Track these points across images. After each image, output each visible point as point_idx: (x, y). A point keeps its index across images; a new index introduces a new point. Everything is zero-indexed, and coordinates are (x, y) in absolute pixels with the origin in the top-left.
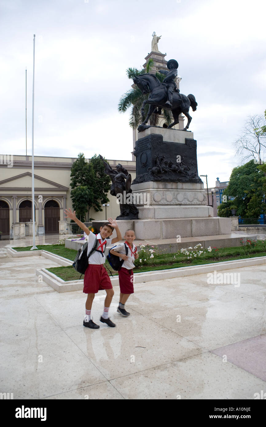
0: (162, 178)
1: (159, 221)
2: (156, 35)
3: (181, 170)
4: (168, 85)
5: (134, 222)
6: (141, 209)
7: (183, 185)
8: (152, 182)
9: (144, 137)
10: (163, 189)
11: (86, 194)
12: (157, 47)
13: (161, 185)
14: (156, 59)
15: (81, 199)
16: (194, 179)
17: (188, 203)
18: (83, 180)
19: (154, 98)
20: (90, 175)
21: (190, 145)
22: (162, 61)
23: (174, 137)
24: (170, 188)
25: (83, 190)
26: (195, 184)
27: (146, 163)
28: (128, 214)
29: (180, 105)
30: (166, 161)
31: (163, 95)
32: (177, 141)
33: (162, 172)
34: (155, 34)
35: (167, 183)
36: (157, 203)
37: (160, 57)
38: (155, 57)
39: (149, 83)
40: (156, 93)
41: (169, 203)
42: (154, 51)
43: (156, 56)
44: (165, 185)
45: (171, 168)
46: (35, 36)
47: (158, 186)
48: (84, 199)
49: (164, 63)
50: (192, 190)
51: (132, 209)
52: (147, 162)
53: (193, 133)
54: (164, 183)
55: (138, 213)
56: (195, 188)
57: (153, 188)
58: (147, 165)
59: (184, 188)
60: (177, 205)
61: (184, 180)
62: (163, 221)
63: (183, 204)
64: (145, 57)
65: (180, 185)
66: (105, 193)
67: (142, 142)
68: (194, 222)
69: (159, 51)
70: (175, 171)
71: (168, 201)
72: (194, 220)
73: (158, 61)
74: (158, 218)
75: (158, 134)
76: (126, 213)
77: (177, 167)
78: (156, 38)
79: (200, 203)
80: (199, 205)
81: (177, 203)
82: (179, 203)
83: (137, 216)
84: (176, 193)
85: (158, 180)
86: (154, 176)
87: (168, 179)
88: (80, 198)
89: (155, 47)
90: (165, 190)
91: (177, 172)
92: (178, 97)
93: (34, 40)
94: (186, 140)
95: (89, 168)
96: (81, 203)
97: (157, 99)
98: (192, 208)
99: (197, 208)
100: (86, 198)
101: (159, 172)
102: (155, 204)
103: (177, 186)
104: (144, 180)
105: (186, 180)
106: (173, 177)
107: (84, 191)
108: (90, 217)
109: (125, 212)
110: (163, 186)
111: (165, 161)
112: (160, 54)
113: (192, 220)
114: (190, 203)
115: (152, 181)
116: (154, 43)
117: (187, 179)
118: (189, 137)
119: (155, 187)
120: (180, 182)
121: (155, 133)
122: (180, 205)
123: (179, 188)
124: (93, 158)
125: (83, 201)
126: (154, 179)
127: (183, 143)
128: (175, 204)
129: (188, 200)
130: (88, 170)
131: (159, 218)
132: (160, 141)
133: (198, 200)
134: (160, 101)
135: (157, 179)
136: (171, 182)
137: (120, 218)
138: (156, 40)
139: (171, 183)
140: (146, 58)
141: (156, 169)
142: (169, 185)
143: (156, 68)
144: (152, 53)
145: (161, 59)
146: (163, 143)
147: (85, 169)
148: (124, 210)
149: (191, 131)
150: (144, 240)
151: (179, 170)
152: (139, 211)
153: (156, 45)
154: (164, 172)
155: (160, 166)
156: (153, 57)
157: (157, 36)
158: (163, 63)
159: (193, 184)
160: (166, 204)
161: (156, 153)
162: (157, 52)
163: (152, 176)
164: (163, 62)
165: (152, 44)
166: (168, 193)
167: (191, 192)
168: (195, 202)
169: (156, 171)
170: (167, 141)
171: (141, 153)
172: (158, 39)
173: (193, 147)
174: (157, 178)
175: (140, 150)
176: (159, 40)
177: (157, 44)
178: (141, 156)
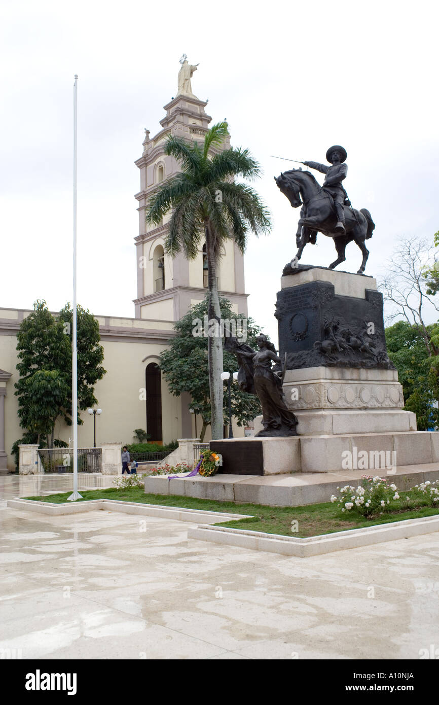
0: (339, 360)
1: (347, 438)
2: (188, 62)
3: (365, 347)
4: (335, 193)
5: (300, 439)
6: (301, 417)
7: (367, 372)
8: (324, 368)
9: (297, 285)
10: (339, 379)
11: (57, 387)
12: (189, 86)
13: (336, 373)
14: (188, 112)
15: (45, 399)
16: (384, 362)
17: (378, 405)
18: (45, 356)
19: (314, 215)
20: (60, 347)
21: (374, 302)
22: (201, 115)
23: (350, 287)
24: (349, 379)
25: (50, 379)
26: (385, 371)
27: (305, 332)
28: (279, 425)
29: (353, 229)
30: (343, 331)
31: (329, 211)
32: (352, 295)
33: (340, 350)
34: (187, 59)
35: (345, 370)
36: (332, 405)
37: (197, 108)
38: (187, 107)
39: (303, 187)
40: (318, 207)
41: (349, 406)
42: (185, 94)
43: (187, 104)
44: (342, 373)
45: (349, 342)
46: (76, 77)
47: (332, 375)
48: (52, 399)
49: (204, 119)
50: (381, 383)
51: (286, 416)
52: (307, 330)
53: (375, 279)
54: (340, 369)
55: (297, 423)
56: (385, 379)
57: (326, 379)
58: (306, 337)
59: (370, 379)
60: (360, 409)
61: (369, 364)
62: (354, 438)
63: (370, 407)
64: (165, 105)
65: (364, 373)
66: (90, 386)
67: (294, 294)
68: (396, 440)
69: (194, 94)
70: (355, 348)
71: (348, 402)
72: (396, 435)
73: (192, 115)
74: (338, 433)
75: (326, 282)
76: (275, 424)
77: (359, 342)
78: (189, 68)
79: (394, 405)
80: (392, 408)
81: (362, 406)
82: (365, 405)
83: (295, 430)
84: (359, 387)
85: (333, 364)
86: (326, 357)
87: (347, 362)
88: (43, 395)
89: (186, 86)
90: (343, 382)
91: (360, 349)
92: (350, 214)
93: (75, 85)
94: (367, 293)
95: (58, 333)
96: (44, 406)
97: (320, 217)
98: (385, 414)
99: (393, 415)
100: (55, 396)
101: (334, 349)
102: (329, 407)
103: (359, 375)
104: (303, 364)
105: (372, 365)
106: (354, 359)
107: (52, 382)
108: (56, 437)
109: (275, 422)
110: (340, 375)
111: (342, 329)
112: (197, 101)
113: (393, 436)
114: (380, 405)
115: (323, 365)
116: (183, 78)
117: (374, 363)
118: (370, 287)
119: (327, 378)
120: (364, 368)
121: (321, 280)
122: (365, 408)
123: (362, 379)
124: (63, 311)
125: (48, 403)
126: (326, 362)
127: (362, 298)
128: (358, 407)
129: (377, 401)
130: (57, 338)
131: (340, 432)
132: (330, 293)
133: (391, 401)
134: (324, 221)
135: (332, 362)
136: (351, 367)
137: (267, 433)
138: (188, 72)
139: (351, 369)
140: (167, 108)
141: (330, 344)
142: (349, 374)
143: (190, 128)
144: (181, 98)
145: (199, 112)
146: (335, 298)
147: (51, 335)
148: (271, 418)
149: (372, 277)
150: (326, 473)
151: (362, 347)
152: (299, 421)
153: (187, 81)
154: (342, 349)
155: (335, 339)
156: (183, 106)
157: (190, 64)
158: (201, 120)
159: (381, 371)
160: (346, 407)
161: (325, 316)
162: (190, 96)
163: (321, 356)
164: (203, 117)
165: (179, 80)
166: (347, 387)
167: (380, 386)
168: (388, 403)
169: (330, 348)
170: (339, 294)
171: (293, 315)
172: (192, 70)
173: (378, 305)
174: (331, 360)
175: (288, 309)
176: (194, 73)
177: (189, 79)
178: (292, 320)
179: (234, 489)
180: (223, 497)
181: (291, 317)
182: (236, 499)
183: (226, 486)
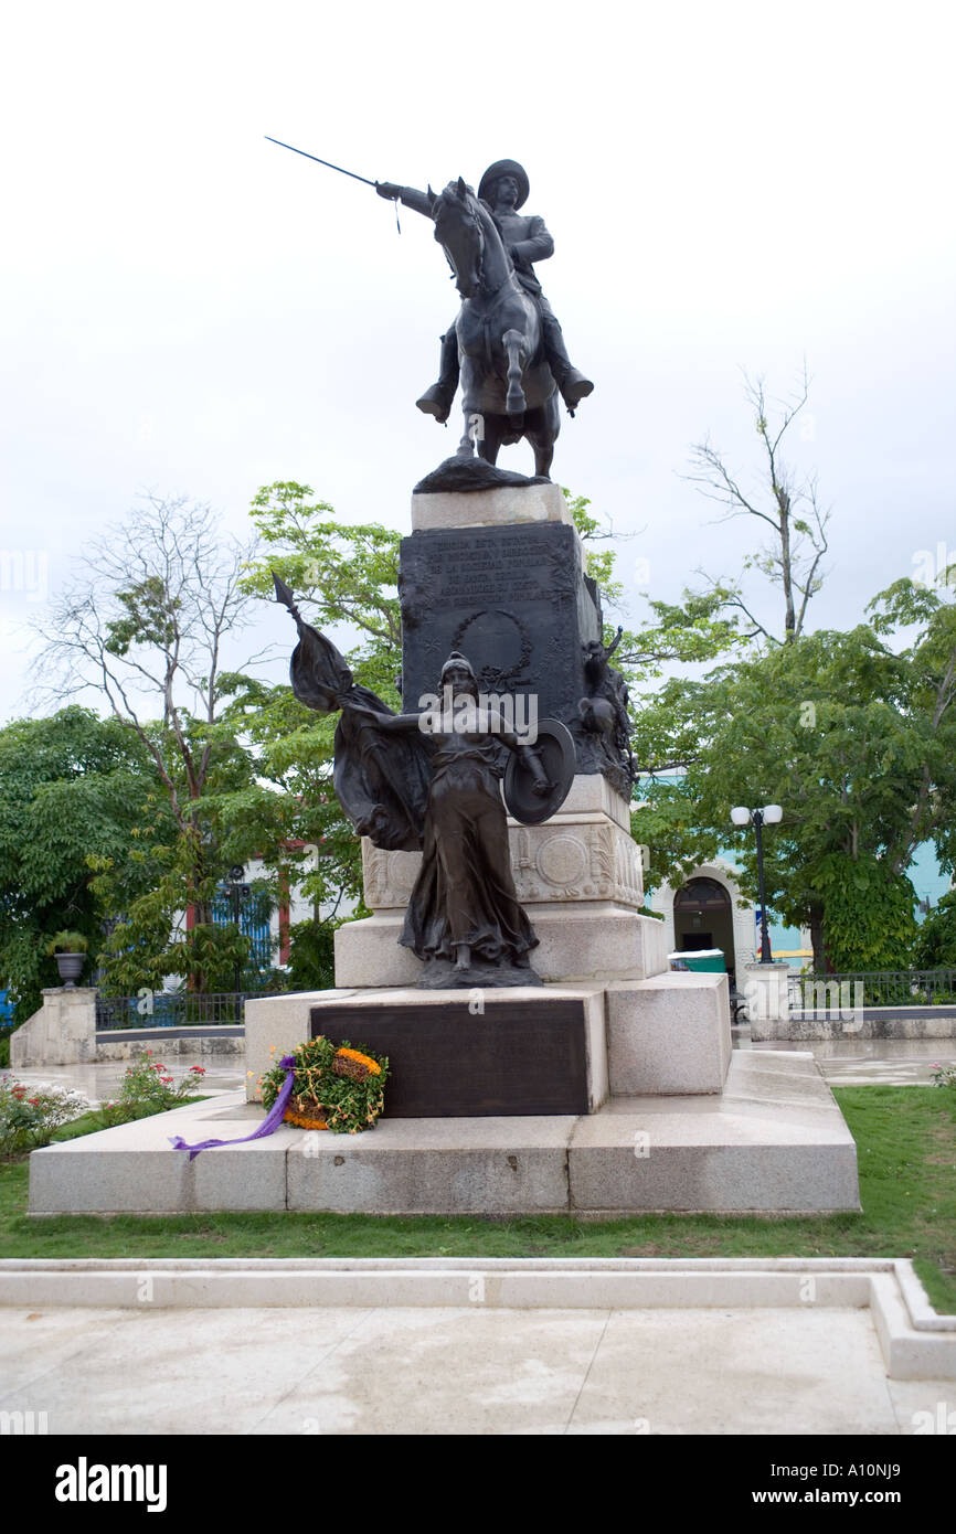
27: (520, 669)
52: (526, 663)
55: (535, 944)
58: (526, 684)
67: (473, 549)
76: (490, 946)
126: (605, 763)
135: (613, 766)
141: (610, 710)
155: (616, 697)
169: (611, 720)
175: (447, 592)
178: (463, 627)
179: (567, 1168)
180: (509, 1199)
181: (461, 620)
182: (578, 1200)
183: (522, 1160)
